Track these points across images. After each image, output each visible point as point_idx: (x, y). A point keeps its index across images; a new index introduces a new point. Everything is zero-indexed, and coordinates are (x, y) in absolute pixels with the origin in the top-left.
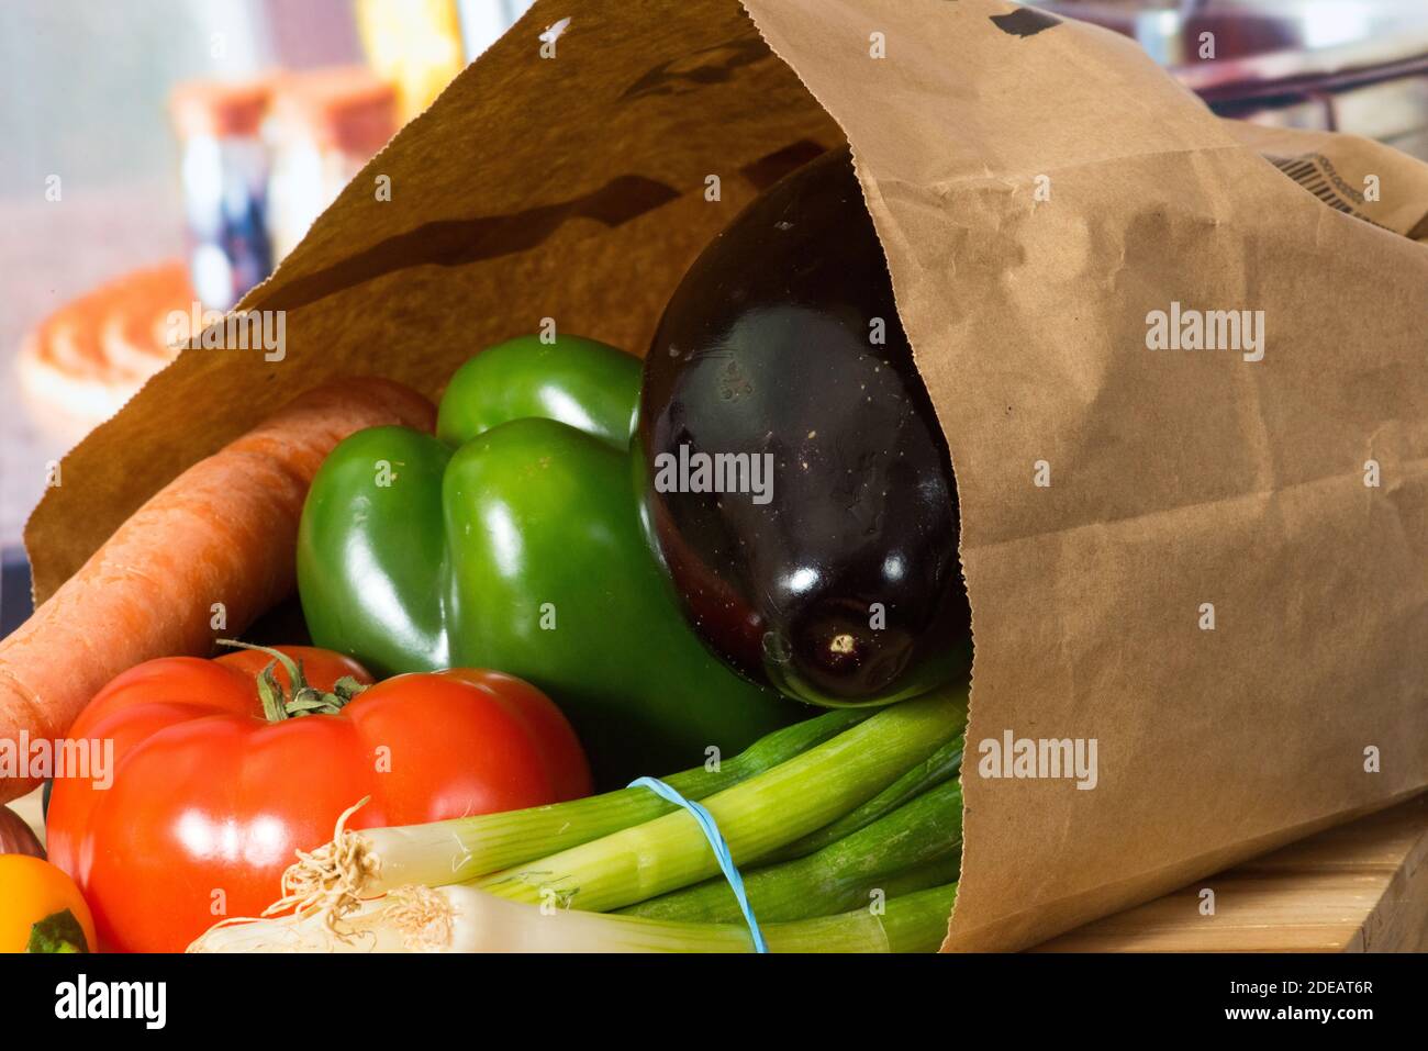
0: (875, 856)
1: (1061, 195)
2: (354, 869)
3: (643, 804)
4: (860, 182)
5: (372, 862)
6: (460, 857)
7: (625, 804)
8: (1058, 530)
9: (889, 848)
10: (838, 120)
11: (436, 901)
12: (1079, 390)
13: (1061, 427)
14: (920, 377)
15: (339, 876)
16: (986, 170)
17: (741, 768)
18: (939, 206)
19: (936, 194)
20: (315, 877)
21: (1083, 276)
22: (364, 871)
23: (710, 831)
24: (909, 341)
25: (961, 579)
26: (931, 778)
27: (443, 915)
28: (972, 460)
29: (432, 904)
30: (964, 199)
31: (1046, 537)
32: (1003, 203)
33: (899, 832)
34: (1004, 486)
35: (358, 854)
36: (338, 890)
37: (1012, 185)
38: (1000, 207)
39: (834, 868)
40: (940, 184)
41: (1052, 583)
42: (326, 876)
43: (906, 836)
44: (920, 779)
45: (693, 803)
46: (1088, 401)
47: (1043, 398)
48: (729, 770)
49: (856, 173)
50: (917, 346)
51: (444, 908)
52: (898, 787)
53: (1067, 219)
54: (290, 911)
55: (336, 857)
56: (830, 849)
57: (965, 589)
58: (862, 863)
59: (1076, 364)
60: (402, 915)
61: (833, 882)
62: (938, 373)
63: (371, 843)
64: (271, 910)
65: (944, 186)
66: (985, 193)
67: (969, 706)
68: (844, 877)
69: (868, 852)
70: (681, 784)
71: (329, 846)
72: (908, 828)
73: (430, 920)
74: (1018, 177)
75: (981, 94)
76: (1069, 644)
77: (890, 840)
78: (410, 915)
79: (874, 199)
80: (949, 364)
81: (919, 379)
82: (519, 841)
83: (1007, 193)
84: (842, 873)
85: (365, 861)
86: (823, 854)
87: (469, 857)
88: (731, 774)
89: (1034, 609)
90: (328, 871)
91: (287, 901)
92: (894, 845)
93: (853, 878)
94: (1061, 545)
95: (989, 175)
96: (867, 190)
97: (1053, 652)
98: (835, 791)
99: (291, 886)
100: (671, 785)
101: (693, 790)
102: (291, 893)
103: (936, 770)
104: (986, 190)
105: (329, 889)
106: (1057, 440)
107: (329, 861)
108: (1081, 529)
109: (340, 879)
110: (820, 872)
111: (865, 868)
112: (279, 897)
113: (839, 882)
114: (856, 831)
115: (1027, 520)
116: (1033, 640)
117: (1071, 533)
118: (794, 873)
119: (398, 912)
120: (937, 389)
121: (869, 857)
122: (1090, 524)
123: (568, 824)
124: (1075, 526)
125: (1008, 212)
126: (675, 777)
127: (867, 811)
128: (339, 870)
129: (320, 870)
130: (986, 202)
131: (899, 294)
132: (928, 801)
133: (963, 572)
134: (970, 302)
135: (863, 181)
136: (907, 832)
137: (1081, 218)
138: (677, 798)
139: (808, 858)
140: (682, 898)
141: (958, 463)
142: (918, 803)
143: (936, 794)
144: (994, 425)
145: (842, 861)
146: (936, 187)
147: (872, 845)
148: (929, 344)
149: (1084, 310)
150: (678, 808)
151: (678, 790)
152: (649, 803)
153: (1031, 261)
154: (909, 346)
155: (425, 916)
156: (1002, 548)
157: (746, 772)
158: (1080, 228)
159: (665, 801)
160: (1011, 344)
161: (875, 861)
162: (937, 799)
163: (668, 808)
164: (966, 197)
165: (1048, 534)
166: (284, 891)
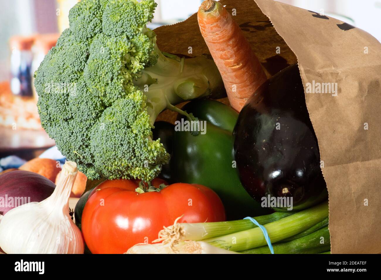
0: (306, 244)
1: (352, 75)
2: (179, 233)
3: (249, 224)
4: (299, 69)
5: (184, 232)
6: (205, 233)
7: (245, 224)
8: (348, 163)
9: (310, 242)
10: (294, 53)
11: (198, 245)
12: (354, 126)
13: (348, 136)
14: (311, 122)
15: (174, 235)
16: (333, 67)
17: (273, 217)
18: (320, 76)
19: (319, 73)
20: (168, 234)
21: (356, 97)
22: (181, 234)
23: (265, 234)
24: (309, 112)
25: (322, 175)
26: (323, 226)
27: (199, 249)
28: (324, 145)
29: (196, 246)
30: (326, 75)
31: (344, 165)
32: (337, 76)
33: (313, 238)
34: (333, 151)
35: (180, 230)
36: (174, 239)
37: (339, 72)
38: (336, 77)
39: (295, 246)
40: (320, 70)
41: (348, 177)
42: (171, 234)
43: (315, 240)
44: (320, 226)
45: (261, 225)
46: (356, 130)
47: (344, 129)
48: (270, 218)
49: (298, 67)
50: (310, 114)
51: (200, 247)
52: (314, 227)
53: (353, 81)
54: (161, 242)
55: (175, 229)
56: (294, 241)
57: (324, 178)
58: (302, 245)
59: (353, 120)
60: (188, 248)
61: (294, 249)
62: (316, 121)
63: (183, 227)
64: (155, 241)
65: (321, 71)
66: (332, 74)
67: (329, 208)
68: (298, 248)
69: (304, 243)
70: (258, 220)
71: (172, 226)
72: (315, 237)
73: (195, 250)
74: (341, 69)
75: (333, 45)
76: (354, 193)
77: (310, 240)
78: (190, 248)
79: (303, 74)
80: (319, 118)
81: (310, 122)
82: (218, 231)
83: (338, 74)
84: (297, 247)
85: (182, 232)
86: (293, 242)
87: (207, 234)
88: (271, 218)
89: (343, 183)
90: (172, 233)
91: (159, 240)
92: (311, 242)
93: (299, 249)
94: (349, 167)
95: (333, 68)
96: (301, 72)
97: (350, 195)
98: (299, 227)
99: (161, 236)
100: (256, 220)
101: (261, 222)
102: (161, 237)
103: (324, 224)
104: (332, 73)
105: (172, 238)
106: (347, 139)
107: (172, 231)
108: (354, 163)
109: (175, 236)
110: (291, 246)
111: (303, 247)
112: (157, 238)
113: (296, 250)
114: (302, 237)
115: (339, 160)
116: (344, 192)
117: (351, 164)
118: (285, 246)
119: (187, 247)
120: (315, 125)
121: (304, 244)
122: (356, 162)
123: (230, 228)
124: (352, 162)
125: (338, 79)
126: (256, 217)
127: (305, 232)
128: (175, 233)
129: (170, 233)
130: (332, 76)
131: (307, 100)
132: (321, 231)
133: (322, 173)
134: (326, 102)
135: (300, 69)
136: (315, 239)
137: (357, 81)
138: (257, 224)
139: (288, 243)
140: (256, 250)
141: (320, 145)
142: (318, 232)
143: (323, 230)
144: (330, 135)
145: (297, 244)
146: (319, 72)
147: (306, 241)
148: (314, 113)
149: (356, 106)
150: (257, 226)
151: (257, 221)
152: (250, 224)
153: (343, 92)
154: (308, 113)
155: (194, 249)
156: (332, 168)
157: (274, 219)
158: (356, 84)
159: (254, 224)
160: (336, 114)
161: (306, 245)
162: (323, 231)
163: (254, 226)
164: (327, 74)
165: (345, 164)
166: (159, 237)
